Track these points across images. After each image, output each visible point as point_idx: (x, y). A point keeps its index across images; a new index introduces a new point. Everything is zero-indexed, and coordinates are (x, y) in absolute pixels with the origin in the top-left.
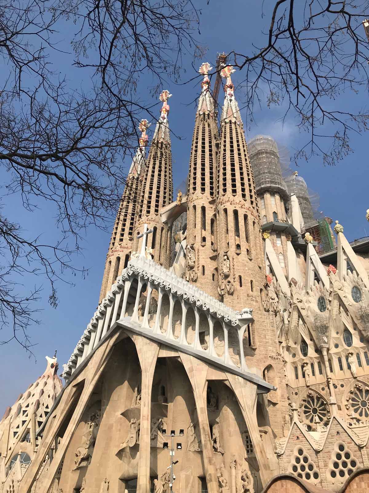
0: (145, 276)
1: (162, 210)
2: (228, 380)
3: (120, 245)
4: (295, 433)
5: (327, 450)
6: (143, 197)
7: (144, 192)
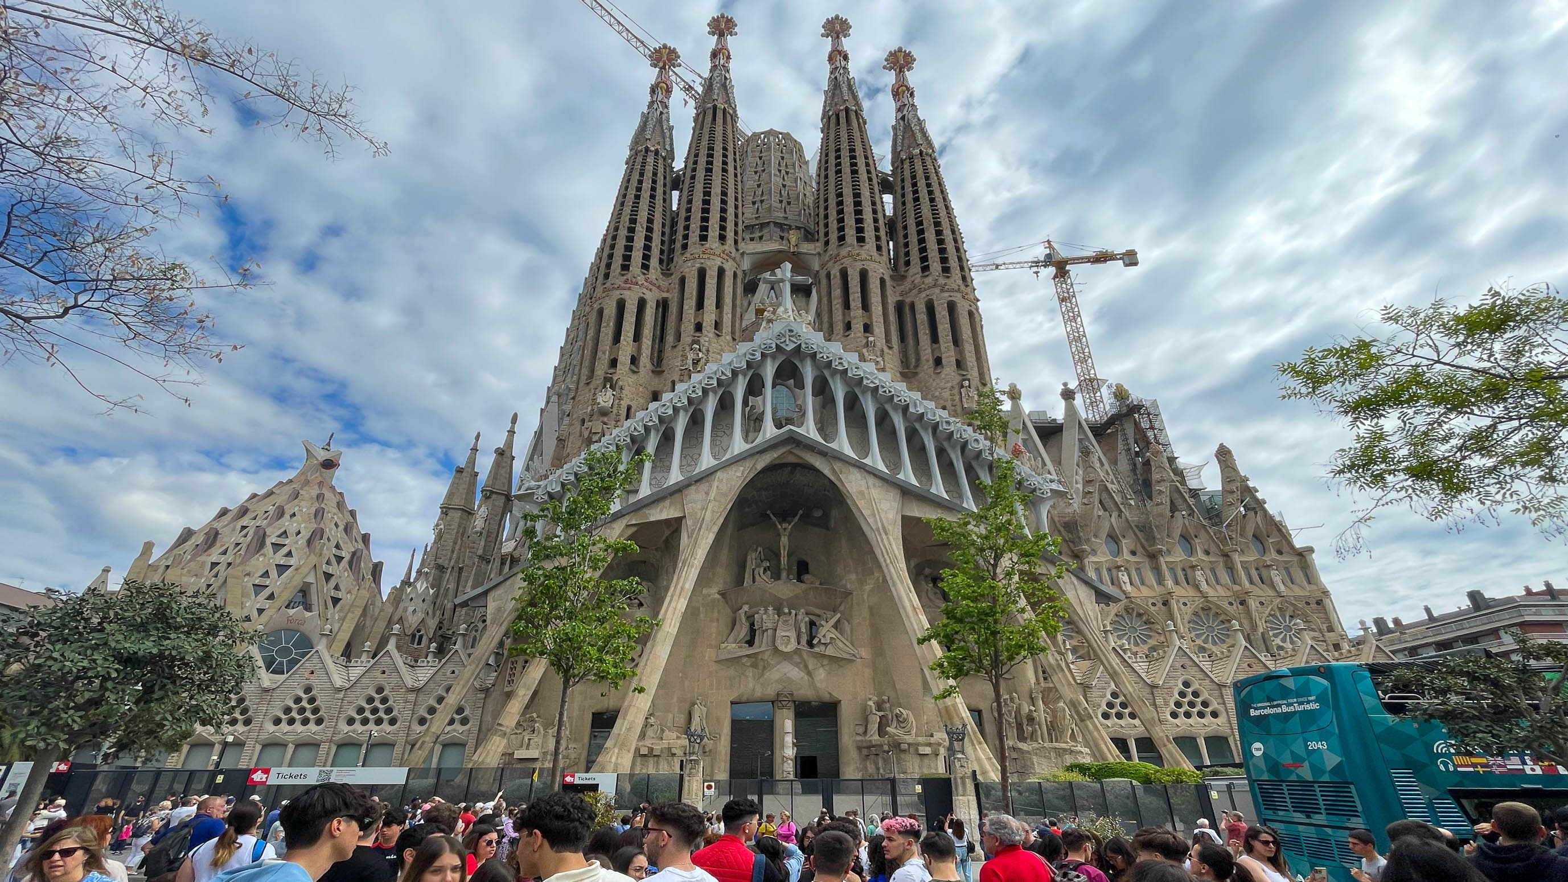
6: (706, 202)
7: (707, 194)
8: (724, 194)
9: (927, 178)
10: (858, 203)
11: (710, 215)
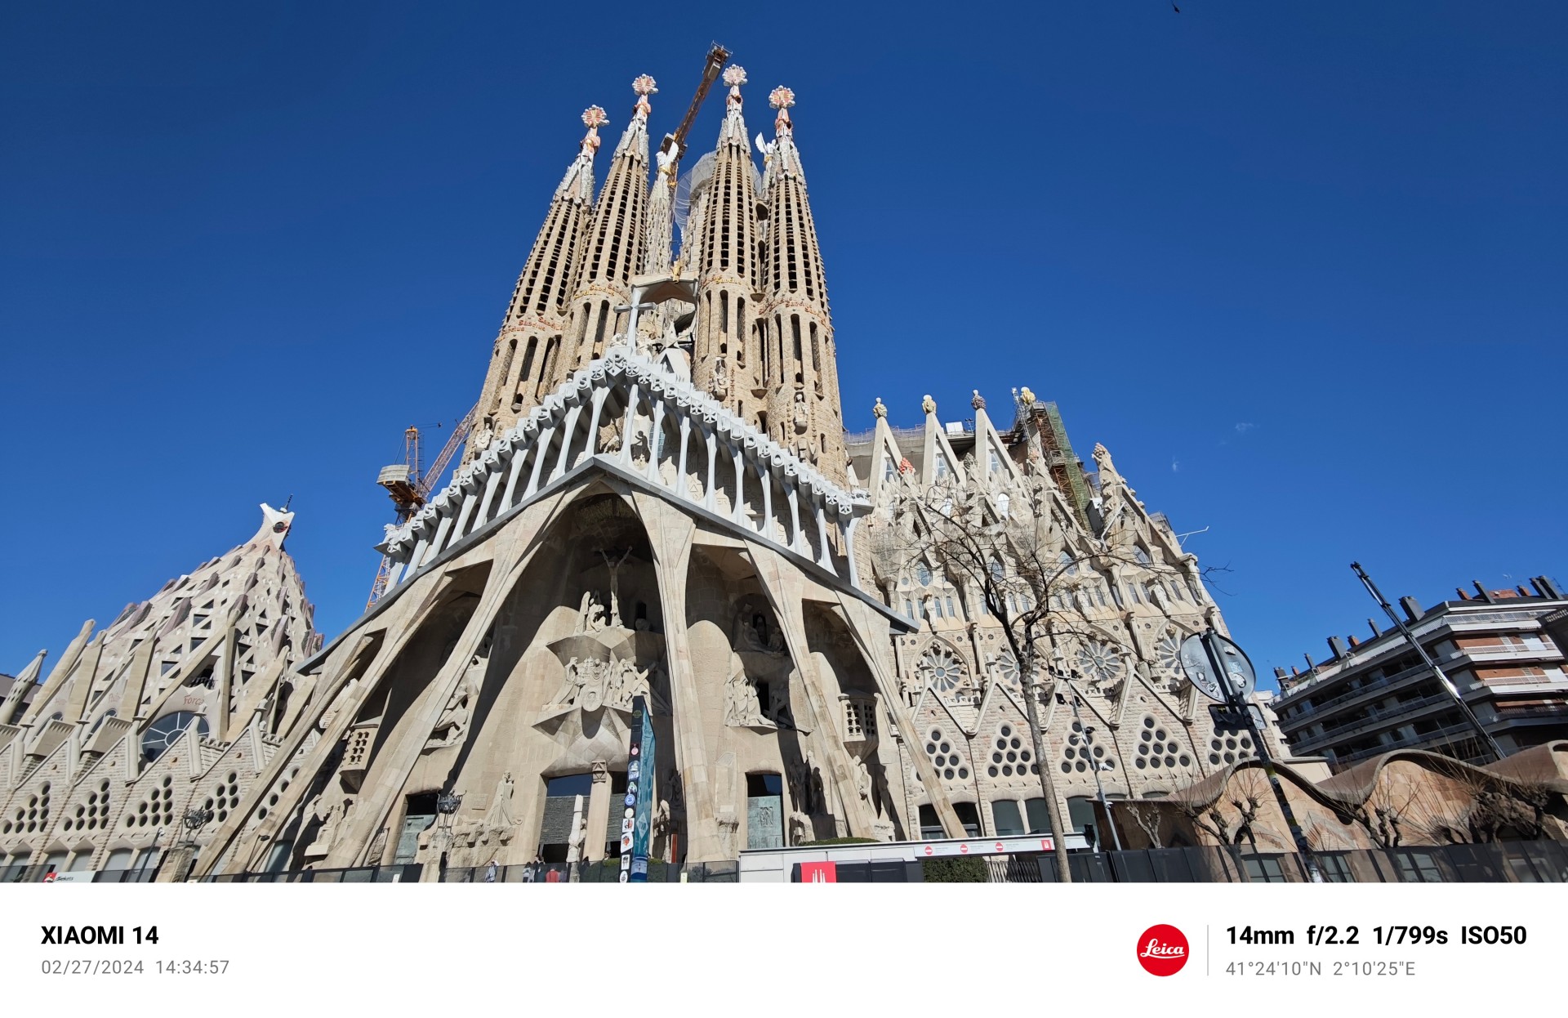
0: (653, 385)
1: (634, 279)
2: (841, 604)
3: (539, 315)
4: (929, 705)
5: (984, 733)
6: (601, 242)
7: (603, 234)
8: (618, 232)
9: (788, 200)
10: (726, 230)
11: (601, 254)
